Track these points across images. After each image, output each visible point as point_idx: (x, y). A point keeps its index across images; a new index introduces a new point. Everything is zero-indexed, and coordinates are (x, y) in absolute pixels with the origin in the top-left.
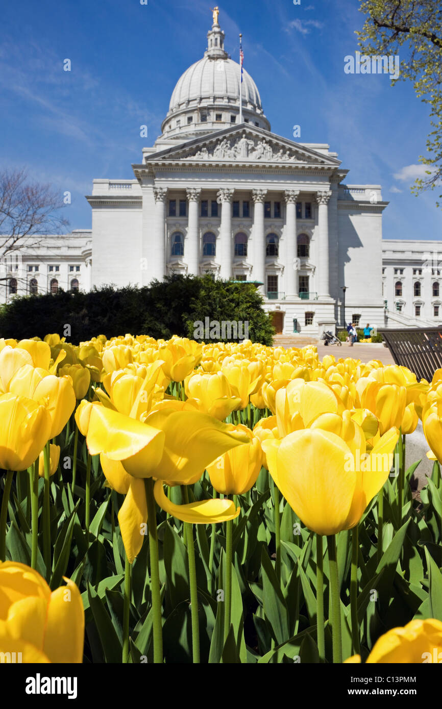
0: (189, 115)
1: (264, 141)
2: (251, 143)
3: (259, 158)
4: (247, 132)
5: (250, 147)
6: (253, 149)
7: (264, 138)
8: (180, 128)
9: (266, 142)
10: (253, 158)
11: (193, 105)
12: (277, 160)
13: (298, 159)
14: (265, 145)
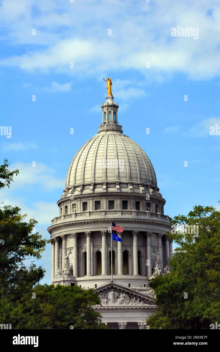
0: (84, 200)
1: (124, 293)
2: (117, 294)
3: (121, 304)
4: (114, 287)
5: (116, 296)
6: (118, 297)
7: (124, 291)
8: (76, 214)
9: (125, 293)
10: (117, 304)
11: (88, 191)
12: (132, 304)
13: (145, 303)
14: (124, 295)
